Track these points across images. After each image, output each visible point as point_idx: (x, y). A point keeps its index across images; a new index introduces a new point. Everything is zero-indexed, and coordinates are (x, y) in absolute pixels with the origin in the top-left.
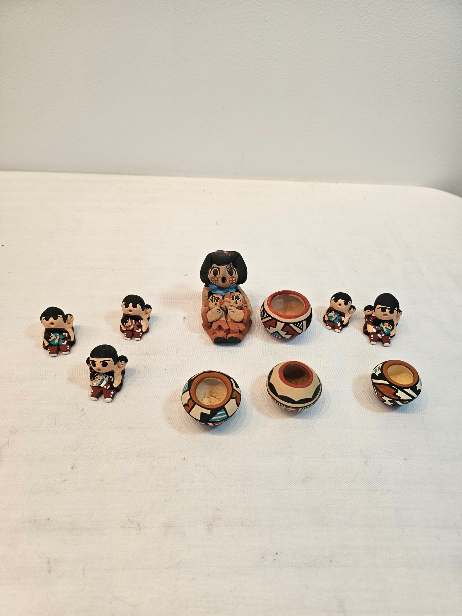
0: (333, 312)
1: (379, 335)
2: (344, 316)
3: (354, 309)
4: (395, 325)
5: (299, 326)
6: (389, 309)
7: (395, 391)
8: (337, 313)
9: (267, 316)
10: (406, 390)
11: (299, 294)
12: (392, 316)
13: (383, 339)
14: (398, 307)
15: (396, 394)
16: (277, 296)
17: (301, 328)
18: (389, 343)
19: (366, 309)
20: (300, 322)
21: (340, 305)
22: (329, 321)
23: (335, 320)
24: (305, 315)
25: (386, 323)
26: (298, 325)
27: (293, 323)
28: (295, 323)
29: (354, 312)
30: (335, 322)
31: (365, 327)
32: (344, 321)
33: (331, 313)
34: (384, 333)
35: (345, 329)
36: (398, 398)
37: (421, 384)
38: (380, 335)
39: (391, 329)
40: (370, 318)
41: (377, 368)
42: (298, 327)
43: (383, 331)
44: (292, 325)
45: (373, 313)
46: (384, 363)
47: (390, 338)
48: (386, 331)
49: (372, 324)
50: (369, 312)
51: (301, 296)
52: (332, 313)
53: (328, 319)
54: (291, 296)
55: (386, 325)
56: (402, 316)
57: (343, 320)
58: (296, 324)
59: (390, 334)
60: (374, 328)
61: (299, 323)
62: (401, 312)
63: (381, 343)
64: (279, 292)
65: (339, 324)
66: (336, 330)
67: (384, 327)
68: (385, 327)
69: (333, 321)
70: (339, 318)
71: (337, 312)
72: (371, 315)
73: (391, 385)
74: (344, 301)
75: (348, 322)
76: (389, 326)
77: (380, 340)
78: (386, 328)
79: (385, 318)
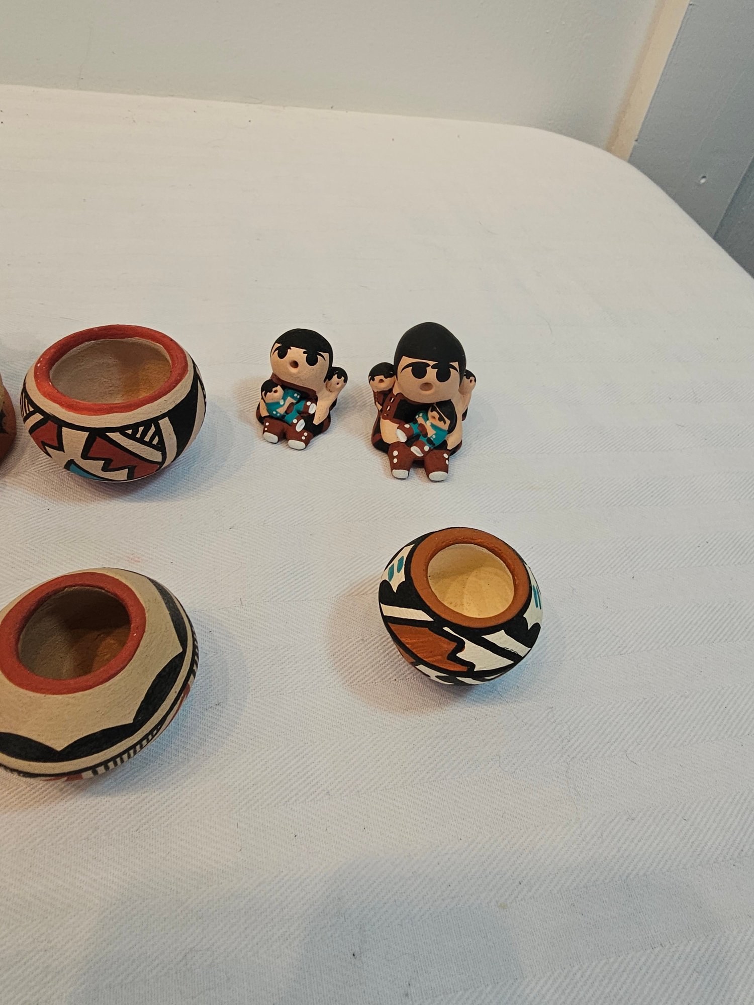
0: (279, 388)
1: (415, 450)
2: (315, 400)
3: (343, 378)
4: (459, 416)
5: (147, 439)
6: (433, 367)
7: (454, 645)
8: (290, 391)
9: (31, 409)
10: (488, 637)
11: (158, 336)
12: (448, 390)
13: (428, 461)
14: (462, 361)
15: (459, 655)
16: (82, 343)
17: (155, 442)
18: (446, 469)
19: (373, 374)
20: (147, 424)
21: (295, 364)
22: (271, 417)
23: (286, 412)
24: (164, 398)
25: (432, 411)
26: (138, 436)
27: (122, 430)
28: (128, 427)
29: (343, 387)
30: (287, 418)
31: (377, 430)
32: (314, 414)
33: (270, 391)
34: (430, 441)
35: (320, 441)
36: (464, 669)
37: (538, 604)
38: (418, 450)
39: (446, 427)
40: (388, 399)
41: (396, 562)
42: (141, 441)
43: (426, 435)
44: (116, 436)
45: (393, 386)
46: (417, 542)
47: (446, 456)
48: (434, 437)
49: (394, 417)
50: (384, 384)
51: (164, 339)
52: (276, 392)
53: (268, 411)
54: (134, 344)
55: (434, 418)
56: (478, 390)
57: (311, 411)
58: (130, 432)
59: (445, 443)
60: (401, 427)
61: (141, 429)
62: (472, 378)
63: (421, 471)
64: (90, 331)
65: (300, 426)
66: (292, 443)
67: (428, 425)
68: (431, 423)
69: (283, 416)
70: (300, 406)
71: (290, 388)
72: (391, 390)
73: (437, 624)
74: (304, 353)
75: (329, 417)
76: (441, 419)
77: (418, 463)
78: (433, 426)
79: (426, 397)
